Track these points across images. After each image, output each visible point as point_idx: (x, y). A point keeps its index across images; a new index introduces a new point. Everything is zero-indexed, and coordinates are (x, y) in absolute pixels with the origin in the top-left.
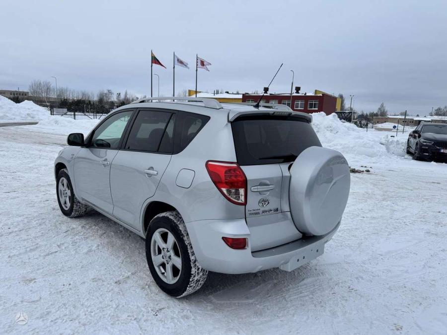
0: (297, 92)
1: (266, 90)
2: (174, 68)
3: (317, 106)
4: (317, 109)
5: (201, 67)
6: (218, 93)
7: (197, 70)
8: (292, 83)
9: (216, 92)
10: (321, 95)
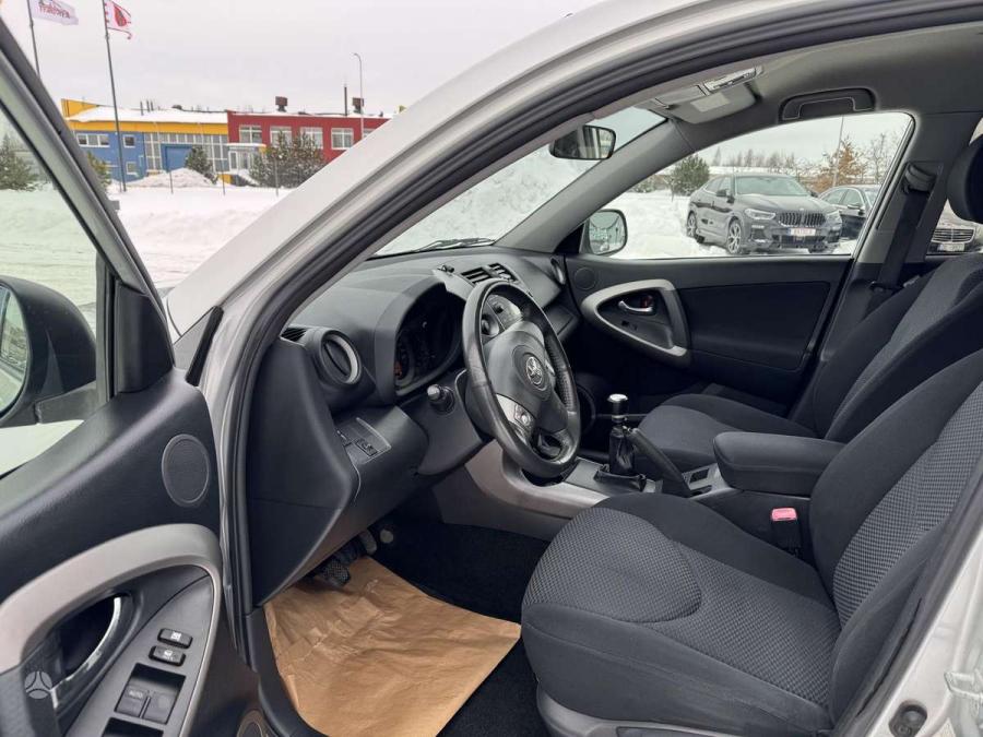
1: (282, 103)
2: (32, 25)
6: (151, 108)
8: (346, 90)
9: (145, 107)
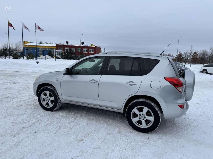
0: (82, 45)
1: (67, 43)
2: (22, 29)
3: (93, 51)
4: (93, 53)
5: (39, 30)
7: (36, 32)
8: (80, 40)
9: (40, 43)
10: (95, 46)
